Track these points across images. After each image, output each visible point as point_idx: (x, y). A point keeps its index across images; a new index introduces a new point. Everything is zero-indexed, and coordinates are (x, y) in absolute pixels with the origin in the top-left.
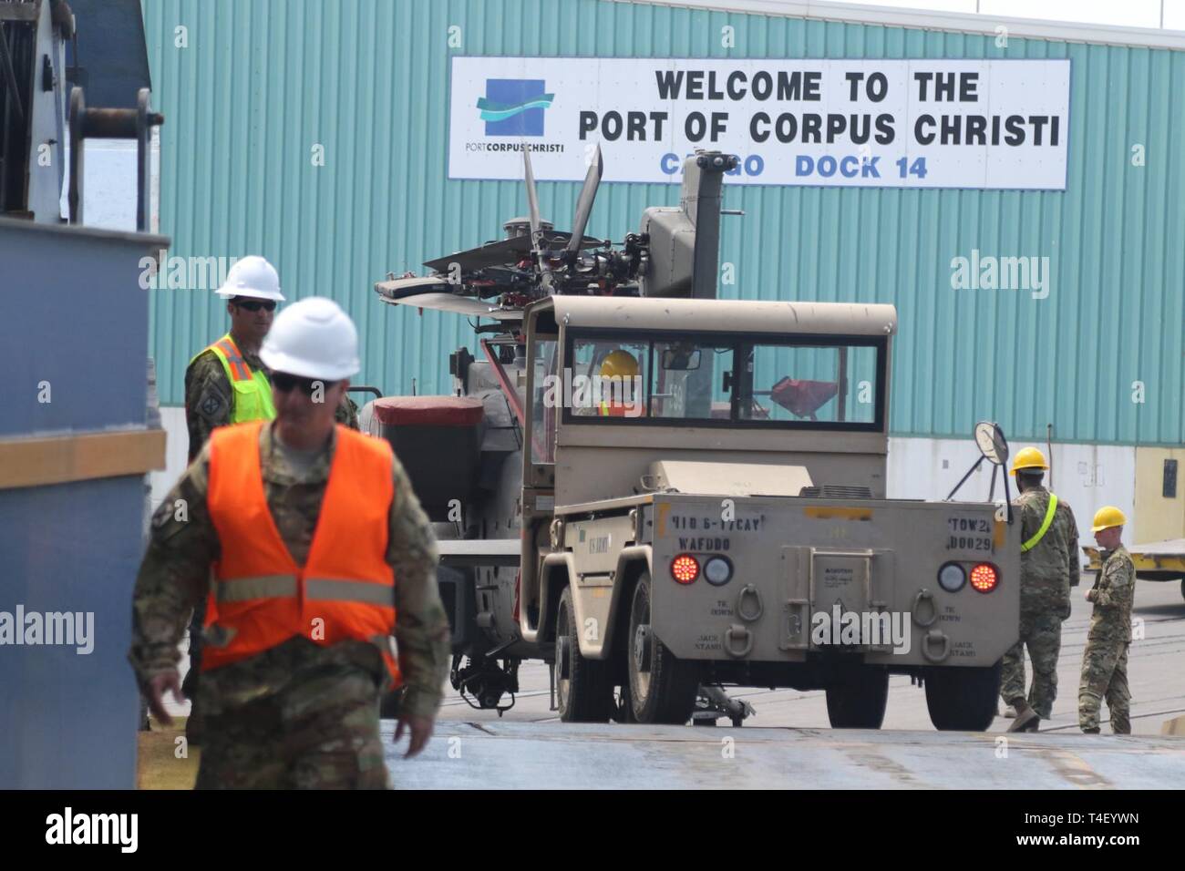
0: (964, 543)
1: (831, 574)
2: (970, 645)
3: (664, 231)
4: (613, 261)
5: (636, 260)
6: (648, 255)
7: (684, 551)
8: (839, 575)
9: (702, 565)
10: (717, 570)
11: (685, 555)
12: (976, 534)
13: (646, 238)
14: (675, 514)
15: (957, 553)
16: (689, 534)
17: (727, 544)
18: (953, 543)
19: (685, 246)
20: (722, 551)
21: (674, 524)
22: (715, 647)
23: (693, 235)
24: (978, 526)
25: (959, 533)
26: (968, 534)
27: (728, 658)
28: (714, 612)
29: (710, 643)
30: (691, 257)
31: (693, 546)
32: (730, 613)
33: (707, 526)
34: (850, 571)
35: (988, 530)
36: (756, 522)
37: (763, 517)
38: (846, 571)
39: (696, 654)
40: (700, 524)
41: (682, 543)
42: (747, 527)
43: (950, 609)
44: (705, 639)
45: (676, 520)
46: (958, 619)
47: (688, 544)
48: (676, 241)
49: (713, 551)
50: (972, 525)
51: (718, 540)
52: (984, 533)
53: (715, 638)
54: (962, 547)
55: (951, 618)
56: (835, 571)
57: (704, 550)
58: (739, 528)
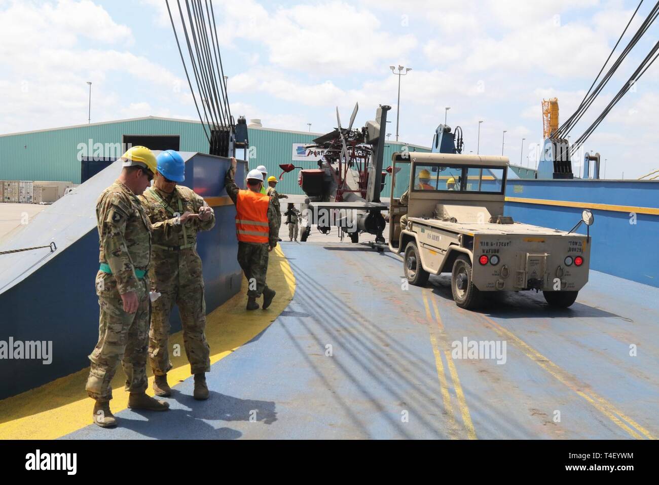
0: (574, 250)
1: (532, 262)
2: (573, 284)
3: (372, 126)
4: (359, 134)
5: (364, 134)
6: (368, 132)
7: (484, 254)
8: (535, 262)
9: (489, 258)
10: (494, 260)
11: (484, 255)
12: (577, 246)
13: (367, 128)
14: (482, 241)
15: (571, 253)
16: (486, 248)
17: (498, 251)
18: (570, 250)
19: (378, 130)
20: (496, 254)
21: (481, 244)
22: (493, 287)
23: (380, 127)
24: (578, 244)
25: (572, 246)
26: (575, 246)
27: (496, 291)
28: (493, 275)
29: (491, 285)
30: (379, 133)
31: (487, 252)
32: (498, 275)
33: (492, 245)
34: (538, 260)
35: (581, 245)
36: (508, 243)
37: (510, 242)
38: (536, 260)
39: (486, 290)
40: (490, 244)
41: (484, 251)
42: (505, 245)
43: (568, 272)
44: (490, 284)
45: (482, 243)
46: (570, 275)
47: (485, 251)
48: (375, 128)
49: (494, 254)
50: (576, 243)
51: (495, 250)
52: (580, 247)
53: (493, 284)
54: (573, 251)
55: (568, 275)
56: (534, 260)
57: (490, 253)
58: (502, 245)
